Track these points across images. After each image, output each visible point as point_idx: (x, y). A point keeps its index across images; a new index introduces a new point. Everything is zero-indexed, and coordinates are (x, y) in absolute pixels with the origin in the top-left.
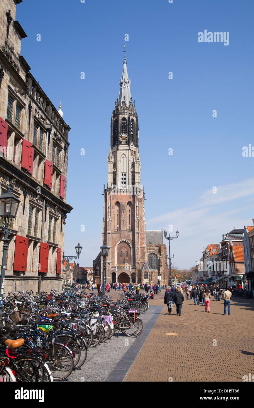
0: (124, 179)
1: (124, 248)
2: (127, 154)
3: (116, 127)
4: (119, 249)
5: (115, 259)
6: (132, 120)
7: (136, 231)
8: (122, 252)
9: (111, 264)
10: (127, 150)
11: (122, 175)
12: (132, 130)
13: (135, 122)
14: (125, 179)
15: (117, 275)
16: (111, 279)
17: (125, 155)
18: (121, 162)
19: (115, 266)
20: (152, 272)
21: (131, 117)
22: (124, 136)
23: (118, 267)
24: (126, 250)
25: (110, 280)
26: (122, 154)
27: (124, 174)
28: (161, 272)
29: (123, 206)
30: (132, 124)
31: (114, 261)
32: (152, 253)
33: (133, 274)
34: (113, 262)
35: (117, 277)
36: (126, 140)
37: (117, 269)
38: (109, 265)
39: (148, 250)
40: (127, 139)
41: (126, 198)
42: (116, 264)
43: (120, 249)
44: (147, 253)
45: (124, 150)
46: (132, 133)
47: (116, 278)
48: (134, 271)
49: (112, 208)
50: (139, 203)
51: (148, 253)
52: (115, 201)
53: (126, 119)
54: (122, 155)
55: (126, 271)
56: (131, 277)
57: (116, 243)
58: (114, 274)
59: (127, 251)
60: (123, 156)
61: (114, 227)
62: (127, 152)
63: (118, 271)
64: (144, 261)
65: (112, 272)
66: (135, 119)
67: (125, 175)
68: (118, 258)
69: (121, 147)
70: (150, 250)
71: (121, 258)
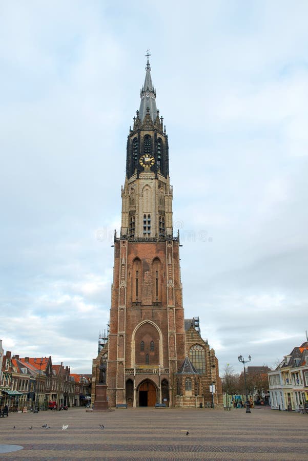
0: (147, 222)
1: (147, 335)
2: (152, 185)
3: (135, 149)
4: (139, 336)
5: (132, 356)
6: (160, 139)
7: (168, 306)
8: (145, 341)
9: (124, 363)
10: (152, 179)
11: (145, 216)
12: (159, 152)
13: (164, 143)
14: (149, 222)
15: (135, 385)
16: (125, 391)
17: (150, 187)
18: (142, 196)
19: (132, 367)
20: (198, 378)
21: (159, 136)
22: (147, 160)
23: (136, 369)
24: (151, 339)
25: (123, 393)
26: (144, 185)
27: (147, 214)
28: (214, 379)
29: (146, 264)
30: (159, 144)
31: (131, 359)
32: (197, 344)
33: (165, 382)
34: (128, 361)
35: (135, 388)
36: (151, 165)
37: (135, 373)
38: (121, 365)
39: (190, 338)
40: (152, 163)
41: (150, 251)
42: (133, 365)
43: (141, 337)
44: (187, 344)
45: (147, 179)
46: (159, 157)
47: (133, 390)
48: (166, 377)
49: (128, 268)
50: (173, 260)
51: (189, 344)
52: (133, 256)
53: (150, 137)
54: (144, 187)
55: (151, 375)
56: (160, 388)
57: (133, 326)
58: (130, 382)
59: (152, 341)
60: (147, 187)
61: (131, 299)
62: (152, 182)
63: (137, 376)
64: (183, 358)
65: (127, 378)
66: (163, 139)
67: (149, 216)
68: (137, 353)
69: (142, 175)
70: (193, 338)
71: (143, 354)
